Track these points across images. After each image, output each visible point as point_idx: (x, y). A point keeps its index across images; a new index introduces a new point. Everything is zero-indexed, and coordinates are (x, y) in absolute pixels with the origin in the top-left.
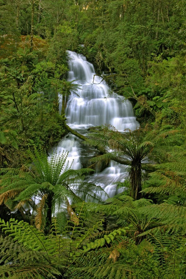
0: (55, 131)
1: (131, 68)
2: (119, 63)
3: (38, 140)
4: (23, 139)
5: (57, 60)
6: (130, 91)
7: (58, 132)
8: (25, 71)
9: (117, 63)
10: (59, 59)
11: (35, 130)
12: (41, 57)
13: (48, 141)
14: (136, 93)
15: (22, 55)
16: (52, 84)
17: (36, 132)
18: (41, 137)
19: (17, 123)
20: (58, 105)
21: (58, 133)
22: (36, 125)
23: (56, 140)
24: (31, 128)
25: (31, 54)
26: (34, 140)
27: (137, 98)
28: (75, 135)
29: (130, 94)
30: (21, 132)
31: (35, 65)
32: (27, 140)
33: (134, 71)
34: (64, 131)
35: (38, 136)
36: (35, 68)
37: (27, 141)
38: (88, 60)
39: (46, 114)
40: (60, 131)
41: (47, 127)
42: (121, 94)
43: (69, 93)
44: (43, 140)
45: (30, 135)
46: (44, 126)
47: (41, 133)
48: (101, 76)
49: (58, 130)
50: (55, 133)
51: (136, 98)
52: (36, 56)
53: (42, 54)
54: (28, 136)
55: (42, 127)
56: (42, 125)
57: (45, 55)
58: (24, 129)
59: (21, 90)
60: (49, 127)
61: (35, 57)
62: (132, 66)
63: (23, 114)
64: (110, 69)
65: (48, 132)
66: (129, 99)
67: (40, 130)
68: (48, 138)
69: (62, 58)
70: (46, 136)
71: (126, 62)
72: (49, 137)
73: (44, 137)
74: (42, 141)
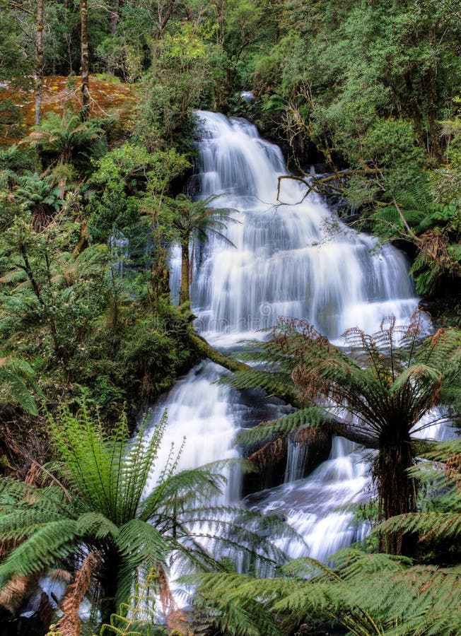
0: (157, 354)
1: (391, 145)
2: (355, 134)
3: (104, 385)
4: (57, 386)
5: (162, 141)
6: (393, 217)
7: (167, 358)
8: (68, 182)
9: (347, 135)
10: (169, 136)
11: (94, 355)
12: (115, 134)
13: (136, 387)
14: (413, 224)
15: (55, 134)
16: (145, 214)
17: (99, 363)
18: (112, 376)
19: (41, 338)
20: (168, 277)
21: (167, 361)
22: (98, 340)
23: (161, 384)
24: (83, 349)
25: (82, 127)
26: (92, 387)
27: (417, 238)
28: (221, 364)
29: (394, 227)
30: (51, 366)
31: (97, 159)
32: (72, 387)
33: (400, 157)
34: (187, 353)
35: (105, 373)
36: (97, 169)
37: (70, 391)
38: (262, 134)
39: (127, 304)
40: (172, 355)
41: (130, 344)
42: (368, 230)
43: (203, 238)
44: (120, 384)
45: (80, 372)
46: (122, 341)
47: (115, 364)
48: (305, 182)
49: (166, 350)
50: (158, 363)
51: (413, 239)
52: (98, 133)
53: (118, 126)
54: (72, 376)
55: (115, 347)
56: (114, 339)
57: (128, 126)
58: (59, 353)
59: (47, 235)
60: (138, 345)
61: (95, 136)
62: (392, 142)
63: (54, 309)
64: (329, 156)
65: (135, 358)
66: (393, 243)
67: (112, 356)
68: (135, 379)
69: (179, 135)
70: (130, 372)
71: (374, 128)
72: (140, 375)
73: (124, 376)
74: (115, 389)
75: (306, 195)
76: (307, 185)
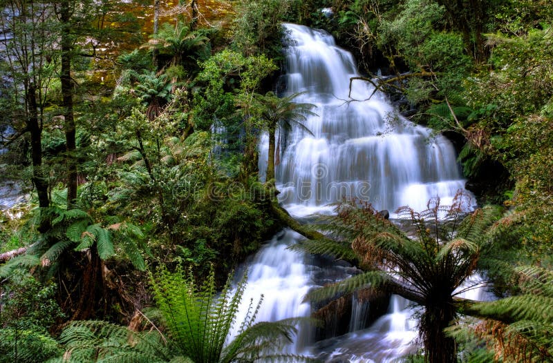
0: (246, 222)
1: (444, 53)
2: (414, 44)
3: (201, 247)
4: (163, 246)
5: (256, 47)
6: (445, 113)
7: (254, 225)
8: (179, 80)
9: (407, 44)
10: (262, 44)
11: (194, 222)
12: (218, 42)
13: (228, 250)
14: (460, 118)
15: (169, 41)
16: (239, 107)
17: (198, 229)
18: (209, 240)
19: (151, 207)
20: (257, 158)
21: (254, 228)
22: (198, 210)
23: (249, 247)
24: (185, 216)
25: (191, 36)
26: (191, 248)
27: (464, 130)
28: (298, 231)
29: (446, 120)
30: (159, 230)
31: (202, 61)
32: (175, 248)
33: (451, 63)
34: (271, 222)
35: (202, 237)
36: (202, 70)
37: (174, 251)
38: (339, 43)
39: (223, 180)
40: (258, 224)
41: (224, 213)
42: (423, 123)
43: (287, 128)
44: (214, 247)
45: (183, 236)
46: (218, 211)
47: (211, 230)
48: (372, 82)
49: (254, 219)
50: (246, 229)
51: (461, 131)
52: (204, 41)
53: (220, 35)
54: (176, 239)
55: (212, 215)
56: (211, 209)
57: (229, 35)
58: (165, 219)
59: (158, 123)
60: (231, 214)
61: (202, 43)
62: (445, 50)
63: (162, 184)
64: (392, 62)
65: (227, 225)
66: (444, 134)
67: (209, 224)
68: (226, 243)
69: (270, 42)
70: (224, 237)
71: (430, 39)
72: (231, 239)
73: (218, 240)
74: (210, 251)
75: (373, 93)
76: (374, 85)
